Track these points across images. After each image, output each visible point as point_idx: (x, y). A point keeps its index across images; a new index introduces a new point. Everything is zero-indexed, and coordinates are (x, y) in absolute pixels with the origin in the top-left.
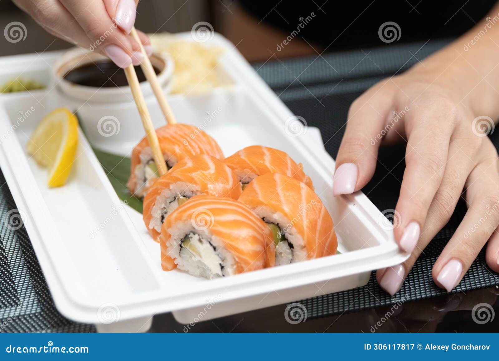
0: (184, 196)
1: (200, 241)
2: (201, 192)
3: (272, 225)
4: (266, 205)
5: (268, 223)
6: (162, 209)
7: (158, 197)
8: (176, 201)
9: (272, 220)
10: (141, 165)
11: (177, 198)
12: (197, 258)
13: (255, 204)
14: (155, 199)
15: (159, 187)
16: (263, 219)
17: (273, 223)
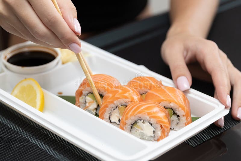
0: (122, 105)
1: (143, 122)
2: (131, 102)
3: (168, 109)
4: (166, 101)
5: (167, 108)
6: (109, 114)
7: (107, 108)
8: (117, 109)
9: (168, 107)
10: (83, 96)
11: (117, 107)
12: (140, 131)
13: (160, 101)
14: (106, 110)
15: (108, 104)
16: (164, 107)
17: (169, 108)
